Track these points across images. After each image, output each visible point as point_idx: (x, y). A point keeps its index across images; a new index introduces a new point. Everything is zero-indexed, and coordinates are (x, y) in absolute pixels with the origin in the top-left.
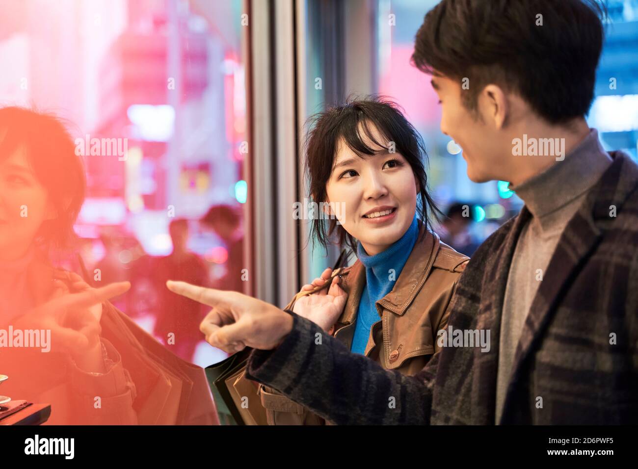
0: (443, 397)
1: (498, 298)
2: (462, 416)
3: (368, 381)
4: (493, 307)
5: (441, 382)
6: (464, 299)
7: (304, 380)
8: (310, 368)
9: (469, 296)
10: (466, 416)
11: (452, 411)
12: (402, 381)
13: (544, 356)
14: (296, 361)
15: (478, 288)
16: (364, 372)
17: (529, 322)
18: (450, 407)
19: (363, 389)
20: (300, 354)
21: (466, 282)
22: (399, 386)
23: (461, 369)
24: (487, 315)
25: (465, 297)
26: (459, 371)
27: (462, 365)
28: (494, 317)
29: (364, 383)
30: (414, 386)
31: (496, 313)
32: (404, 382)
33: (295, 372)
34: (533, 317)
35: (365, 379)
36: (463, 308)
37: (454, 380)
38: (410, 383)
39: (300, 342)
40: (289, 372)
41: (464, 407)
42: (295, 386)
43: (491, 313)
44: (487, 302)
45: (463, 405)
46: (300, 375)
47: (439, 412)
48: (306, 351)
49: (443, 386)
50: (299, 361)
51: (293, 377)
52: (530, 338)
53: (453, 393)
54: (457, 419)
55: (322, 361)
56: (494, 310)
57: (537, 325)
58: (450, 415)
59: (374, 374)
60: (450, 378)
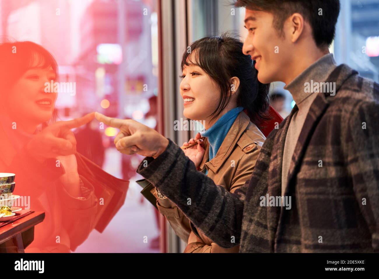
0: (249, 207)
1: (281, 151)
2: (260, 219)
3: (205, 190)
4: (278, 156)
5: (248, 199)
6: (263, 154)
7: (166, 181)
8: (171, 175)
9: (267, 153)
10: (263, 219)
11: (254, 216)
12: (225, 195)
13: (301, 175)
14: (163, 169)
15: (272, 149)
17: (293, 158)
18: (253, 213)
19: (200, 193)
20: (166, 165)
21: (265, 145)
22: (223, 197)
23: (260, 192)
24: (275, 161)
25: (264, 153)
26: (259, 193)
27: (261, 190)
28: (279, 162)
29: (202, 190)
30: (231, 198)
31: (280, 160)
32: (226, 195)
33: (161, 176)
34: (295, 155)
35: (203, 188)
36: (263, 159)
37: (256, 198)
38: (229, 197)
39: (168, 159)
40: (158, 175)
41: (262, 214)
42: (161, 185)
43: (278, 160)
44: (275, 155)
45: (261, 213)
46: (165, 178)
47: (246, 216)
48: (170, 165)
49: (249, 201)
50: (165, 169)
51: (160, 179)
52: (294, 166)
53: (255, 205)
54: (257, 220)
55: (178, 173)
56: (279, 158)
57: (297, 159)
58: (253, 218)
59: (209, 186)
60: (253, 197)
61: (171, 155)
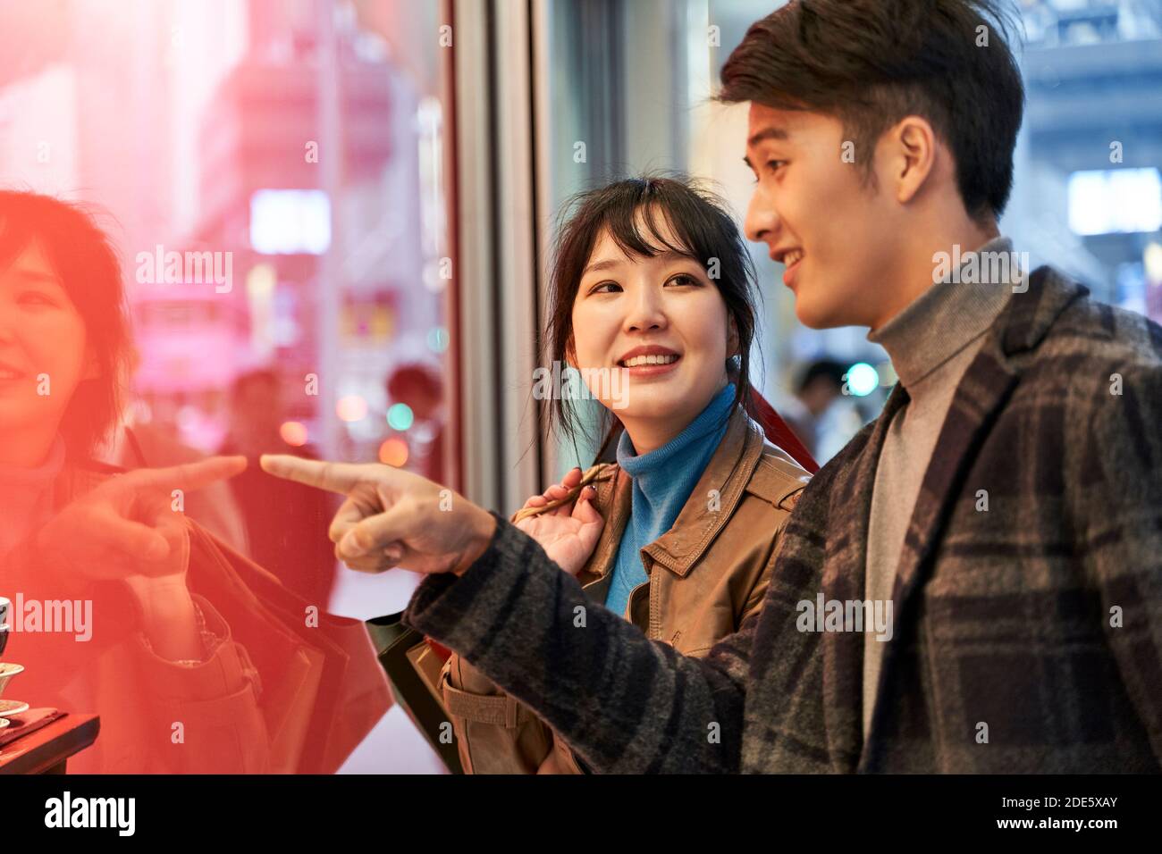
0: (762, 696)
1: (859, 524)
2: (800, 730)
3: (619, 654)
4: (851, 539)
5: (758, 672)
6: (797, 539)
7: (500, 640)
8: (512, 619)
9: (807, 534)
10: (808, 731)
11: (779, 722)
12: (679, 665)
13: (937, 588)
14: (489, 604)
15: (823, 525)
16: (612, 639)
17: (910, 539)
18: (775, 714)
19: (608, 667)
20: (496, 591)
21: (800, 513)
22: (673, 672)
24: (842, 555)
25: (799, 535)
26: (792, 653)
27: (796, 645)
28: (855, 555)
29: (611, 656)
30: (699, 674)
31: (858, 549)
32: (682, 667)
33: (485, 625)
34: (916, 528)
35: (614, 649)
36: (797, 552)
37: (781, 668)
38: (691, 670)
39: (501, 570)
40: (474, 625)
41: (804, 715)
43: (850, 551)
44: (841, 536)
45: (801, 711)
46: (495, 629)
47: (754, 723)
48: (508, 589)
49: (761, 678)
50: (494, 604)
51: (482, 635)
52: (914, 561)
53: (780, 690)
54: (790, 735)
55: (534, 609)
56: (854, 546)
57: (922, 538)
58: (775, 728)
60: (774, 665)
61: (508, 558)
